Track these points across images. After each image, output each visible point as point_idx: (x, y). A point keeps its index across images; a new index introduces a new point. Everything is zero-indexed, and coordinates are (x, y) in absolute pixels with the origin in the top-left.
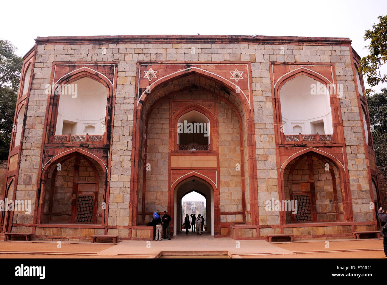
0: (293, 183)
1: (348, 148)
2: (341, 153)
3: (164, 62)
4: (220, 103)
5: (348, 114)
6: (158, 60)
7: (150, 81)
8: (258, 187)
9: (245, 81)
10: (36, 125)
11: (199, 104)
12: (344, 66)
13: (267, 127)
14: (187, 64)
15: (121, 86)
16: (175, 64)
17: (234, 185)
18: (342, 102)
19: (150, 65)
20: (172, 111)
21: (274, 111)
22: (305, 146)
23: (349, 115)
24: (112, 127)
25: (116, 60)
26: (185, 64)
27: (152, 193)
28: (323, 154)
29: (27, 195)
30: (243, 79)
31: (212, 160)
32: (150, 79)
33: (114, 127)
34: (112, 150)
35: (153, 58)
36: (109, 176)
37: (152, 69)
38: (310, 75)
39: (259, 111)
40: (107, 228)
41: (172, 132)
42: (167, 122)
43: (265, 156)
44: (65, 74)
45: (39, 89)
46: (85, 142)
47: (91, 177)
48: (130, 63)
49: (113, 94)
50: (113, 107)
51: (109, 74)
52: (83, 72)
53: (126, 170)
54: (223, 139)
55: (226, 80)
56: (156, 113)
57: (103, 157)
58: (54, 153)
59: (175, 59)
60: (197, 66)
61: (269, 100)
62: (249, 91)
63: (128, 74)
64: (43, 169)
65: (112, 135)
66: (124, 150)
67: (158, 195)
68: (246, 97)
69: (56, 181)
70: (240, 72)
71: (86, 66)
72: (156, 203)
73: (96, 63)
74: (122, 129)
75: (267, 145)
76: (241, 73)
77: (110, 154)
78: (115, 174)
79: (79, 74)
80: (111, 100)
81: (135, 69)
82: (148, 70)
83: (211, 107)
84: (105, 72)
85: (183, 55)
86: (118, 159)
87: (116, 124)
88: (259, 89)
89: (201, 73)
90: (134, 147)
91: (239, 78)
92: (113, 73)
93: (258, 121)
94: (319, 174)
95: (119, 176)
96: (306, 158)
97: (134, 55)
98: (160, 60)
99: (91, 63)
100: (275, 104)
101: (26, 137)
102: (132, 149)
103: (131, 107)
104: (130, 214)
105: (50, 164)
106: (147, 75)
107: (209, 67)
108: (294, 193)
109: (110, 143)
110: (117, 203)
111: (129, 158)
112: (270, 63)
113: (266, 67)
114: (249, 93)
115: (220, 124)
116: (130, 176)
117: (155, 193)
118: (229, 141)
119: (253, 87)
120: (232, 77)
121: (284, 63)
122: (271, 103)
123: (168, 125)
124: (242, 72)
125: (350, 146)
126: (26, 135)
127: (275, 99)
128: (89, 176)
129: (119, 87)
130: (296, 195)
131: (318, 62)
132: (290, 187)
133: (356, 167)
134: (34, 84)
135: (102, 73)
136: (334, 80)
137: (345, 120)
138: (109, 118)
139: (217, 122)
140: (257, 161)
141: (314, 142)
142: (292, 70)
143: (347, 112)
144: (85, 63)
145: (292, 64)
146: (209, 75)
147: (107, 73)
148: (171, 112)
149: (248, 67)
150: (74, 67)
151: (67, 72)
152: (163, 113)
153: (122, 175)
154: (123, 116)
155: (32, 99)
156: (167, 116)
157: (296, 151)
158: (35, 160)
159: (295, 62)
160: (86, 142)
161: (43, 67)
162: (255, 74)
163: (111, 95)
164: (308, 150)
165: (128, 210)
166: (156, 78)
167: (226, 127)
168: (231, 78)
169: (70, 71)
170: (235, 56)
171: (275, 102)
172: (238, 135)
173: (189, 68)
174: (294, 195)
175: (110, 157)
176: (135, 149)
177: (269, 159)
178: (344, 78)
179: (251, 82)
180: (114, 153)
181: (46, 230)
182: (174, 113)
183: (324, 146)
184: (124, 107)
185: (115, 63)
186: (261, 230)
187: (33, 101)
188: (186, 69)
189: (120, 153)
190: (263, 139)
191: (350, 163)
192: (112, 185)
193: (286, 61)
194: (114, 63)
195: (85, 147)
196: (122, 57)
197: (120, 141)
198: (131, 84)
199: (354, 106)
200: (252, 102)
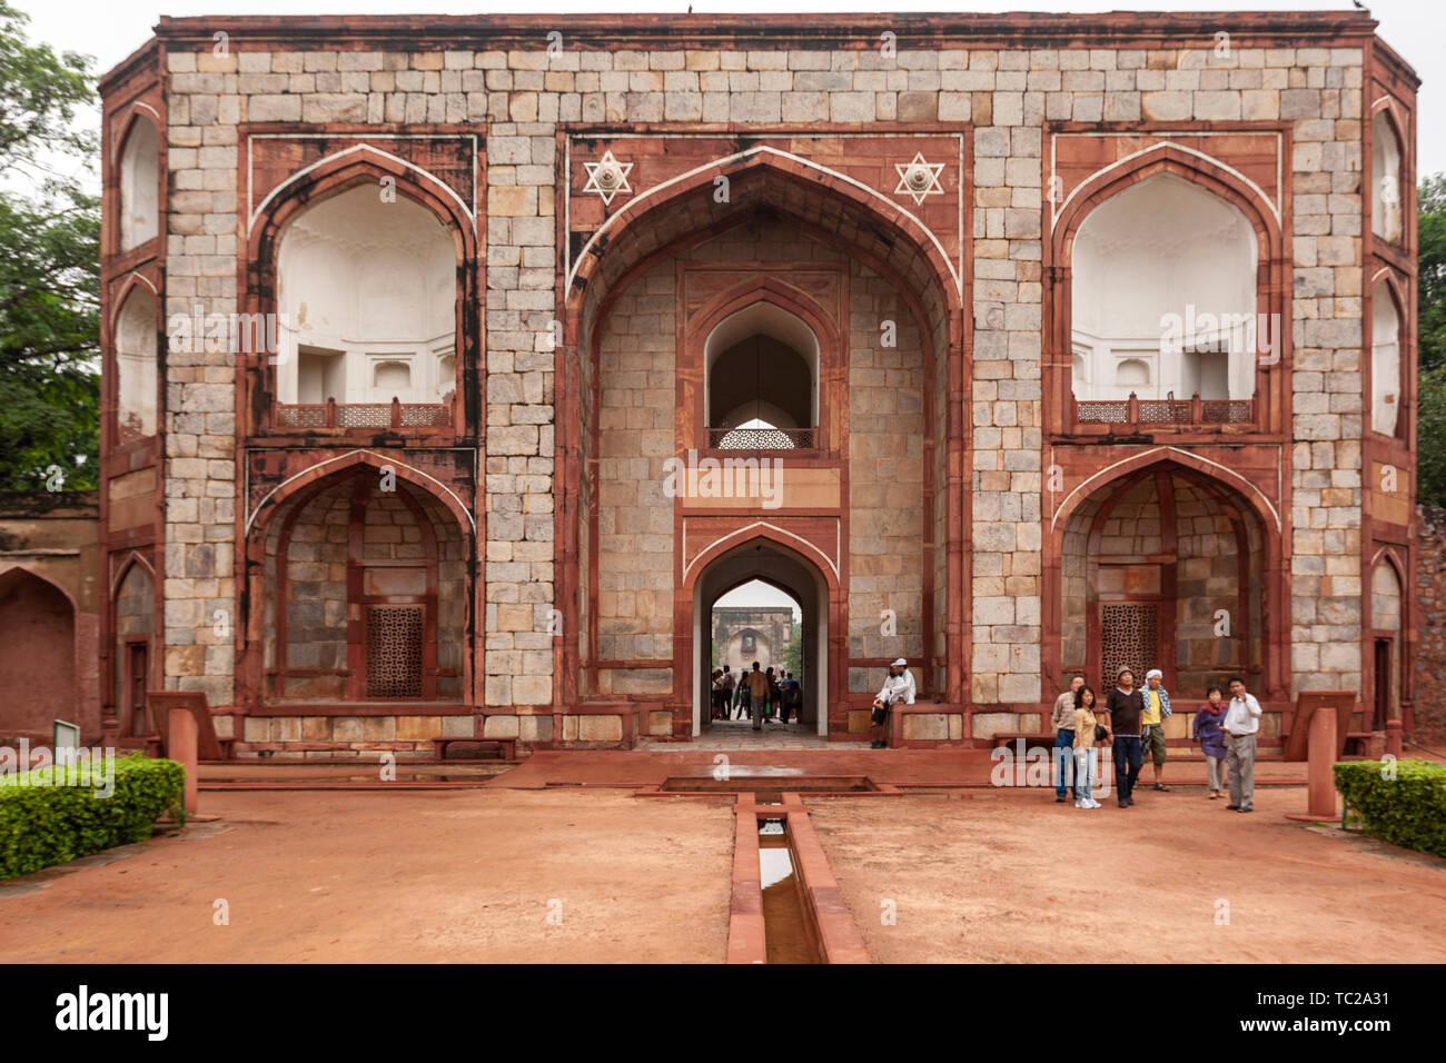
0: (1100, 565)
1: (1301, 451)
2: (1274, 465)
3: (656, 128)
4: (857, 275)
5: (1320, 323)
6: (633, 118)
7: (607, 202)
8: (975, 581)
9: (950, 200)
10: (207, 369)
11: (782, 277)
12: (1331, 133)
13: (1016, 375)
14: (740, 133)
15: (504, 223)
16: (698, 136)
17: (898, 568)
18: (1302, 279)
19: (607, 141)
20: (683, 306)
21: (1044, 315)
22: (1148, 441)
23: (1320, 328)
24: (481, 375)
25: (477, 120)
26: (731, 137)
27: (622, 595)
28: (1207, 470)
29: (202, 612)
30: (941, 192)
31: (824, 484)
32: (608, 196)
33: (488, 375)
34: (487, 456)
35: (616, 111)
36: (481, 545)
37: (611, 157)
38: (1191, 174)
39: (991, 317)
40: (482, 714)
41: (686, 384)
42: (668, 346)
43: (1005, 475)
44: (292, 172)
45: (198, 231)
46: (389, 429)
47: (408, 543)
48: (534, 133)
49: (476, 253)
50: (482, 302)
51: (457, 176)
52: (358, 167)
53: (539, 523)
54: (864, 408)
55: (881, 197)
56: (628, 313)
57: (455, 480)
58: (283, 467)
59: (696, 116)
60: (778, 144)
61: (1029, 273)
62: (961, 239)
63: (525, 175)
64: (252, 526)
65: (483, 403)
66: (529, 457)
67: (640, 601)
68: (949, 263)
69: (292, 562)
70: (931, 165)
71: (365, 141)
72: (633, 628)
73: (403, 128)
74: (518, 382)
75: (1012, 439)
76: (934, 170)
77: (482, 471)
78: (502, 538)
79: (345, 175)
80: (470, 272)
81: (551, 157)
82: (596, 159)
83: (824, 291)
84: (440, 167)
85: (725, 97)
86: (507, 488)
87: (496, 363)
88: (996, 230)
89: (791, 170)
90: (561, 447)
91: (928, 191)
92: (469, 172)
93: (986, 351)
94: (1195, 534)
95: (517, 545)
96: (1148, 481)
97: (543, 96)
98: (642, 119)
99: (384, 128)
100: (1052, 289)
101: (176, 414)
102: (555, 452)
103: (546, 300)
104: (555, 668)
105: (273, 506)
106: (594, 177)
107: (819, 147)
108: (1102, 597)
109: (477, 432)
110: (513, 632)
111: (547, 482)
112: (1046, 128)
113: (1029, 142)
114: (961, 248)
115: (854, 354)
116: (551, 545)
117: (632, 596)
118: (885, 417)
119: (975, 225)
120: (904, 188)
121: (1101, 126)
122: (1038, 286)
123: (673, 358)
124: (941, 166)
125: (1311, 442)
126: (174, 405)
127: (1053, 270)
128: (403, 543)
129: (497, 229)
130: (1108, 605)
131: (1230, 117)
132: (1090, 578)
133: (1320, 518)
134: (177, 213)
135: (431, 172)
136: (1284, 193)
137: (1306, 347)
138: (470, 343)
139: (844, 348)
140: (975, 495)
141: (1182, 427)
142: (1125, 154)
143: (1314, 314)
144: (361, 128)
145: (1128, 130)
146: (820, 178)
147: (450, 171)
148: (679, 309)
149: (961, 146)
150: (323, 147)
151: (296, 165)
152: (652, 315)
153: (525, 539)
154: (519, 335)
155: (178, 272)
156: (668, 324)
157: (1113, 459)
158: (219, 495)
159: (1143, 121)
160: (394, 430)
161: (202, 145)
162: (986, 172)
163: (470, 256)
164: (1154, 455)
165: (548, 655)
166: (629, 190)
167: (877, 365)
168: (897, 191)
169: (307, 160)
170: (917, 99)
171: (1053, 280)
172: (919, 395)
173: (747, 153)
174: (1101, 605)
175: (481, 482)
176: (566, 452)
177: (1018, 486)
178: (1322, 182)
179: (970, 204)
180: (493, 466)
181: (279, 723)
182: (690, 315)
183: (1216, 442)
184: (517, 301)
185: (476, 130)
186: (978, 719)
187: (181, 279)
188: (738, 156)
189: (516, 465)
190: (1001, 415)
191: (1302, 502)
192: (491, 573)
193: (1107, 119)
194: (471, 129)
195: (392, 447)
196: (498, 105)
197: (511, 425)
198: (538, 215)
199: (1348, 292)
200: (969, 284)
